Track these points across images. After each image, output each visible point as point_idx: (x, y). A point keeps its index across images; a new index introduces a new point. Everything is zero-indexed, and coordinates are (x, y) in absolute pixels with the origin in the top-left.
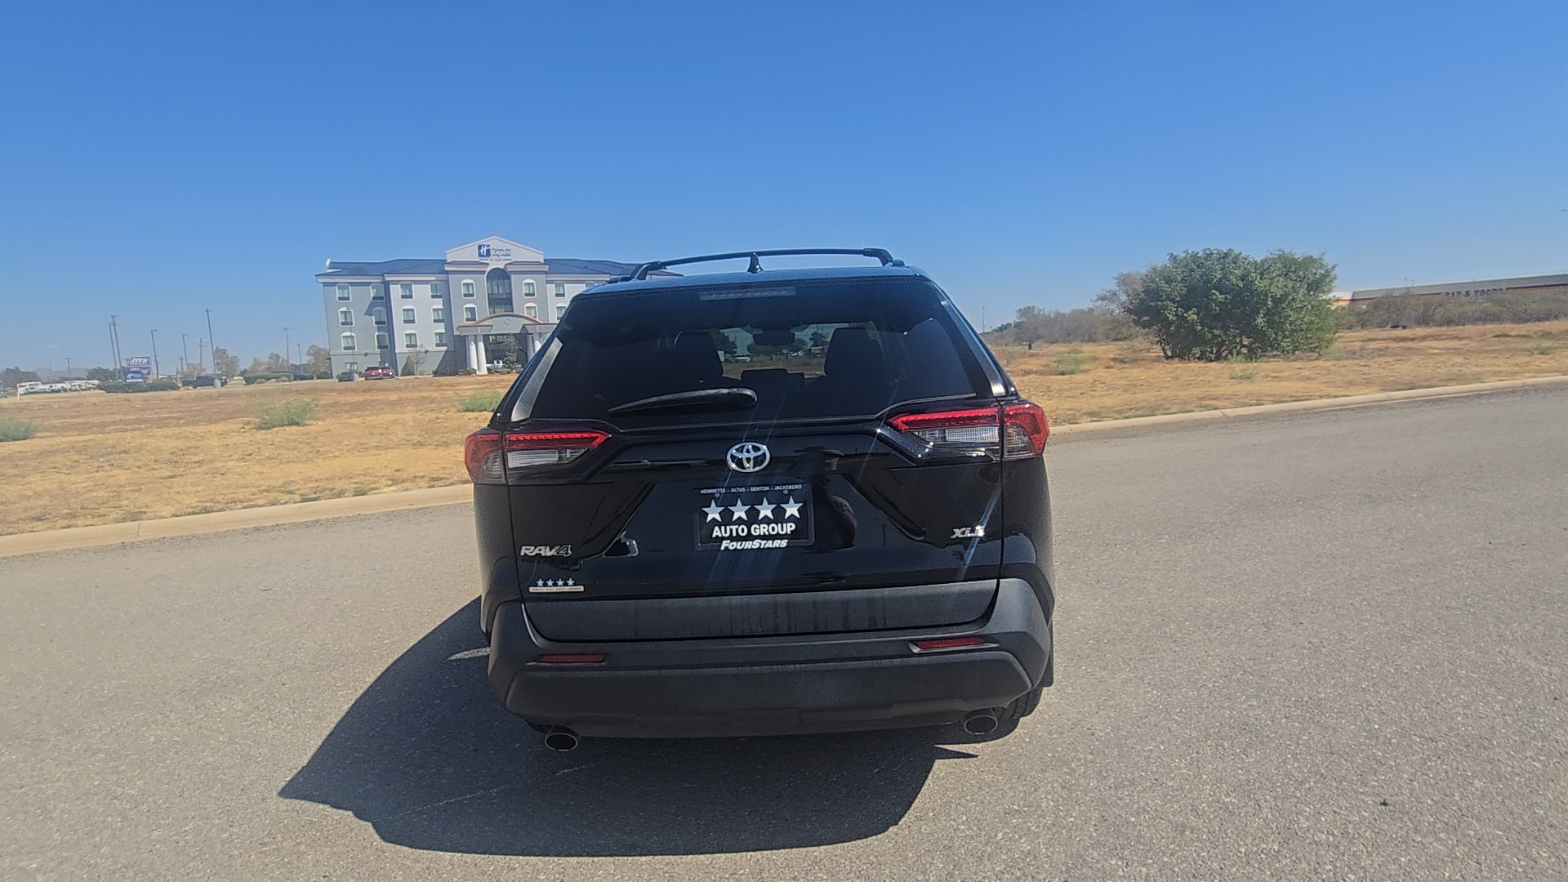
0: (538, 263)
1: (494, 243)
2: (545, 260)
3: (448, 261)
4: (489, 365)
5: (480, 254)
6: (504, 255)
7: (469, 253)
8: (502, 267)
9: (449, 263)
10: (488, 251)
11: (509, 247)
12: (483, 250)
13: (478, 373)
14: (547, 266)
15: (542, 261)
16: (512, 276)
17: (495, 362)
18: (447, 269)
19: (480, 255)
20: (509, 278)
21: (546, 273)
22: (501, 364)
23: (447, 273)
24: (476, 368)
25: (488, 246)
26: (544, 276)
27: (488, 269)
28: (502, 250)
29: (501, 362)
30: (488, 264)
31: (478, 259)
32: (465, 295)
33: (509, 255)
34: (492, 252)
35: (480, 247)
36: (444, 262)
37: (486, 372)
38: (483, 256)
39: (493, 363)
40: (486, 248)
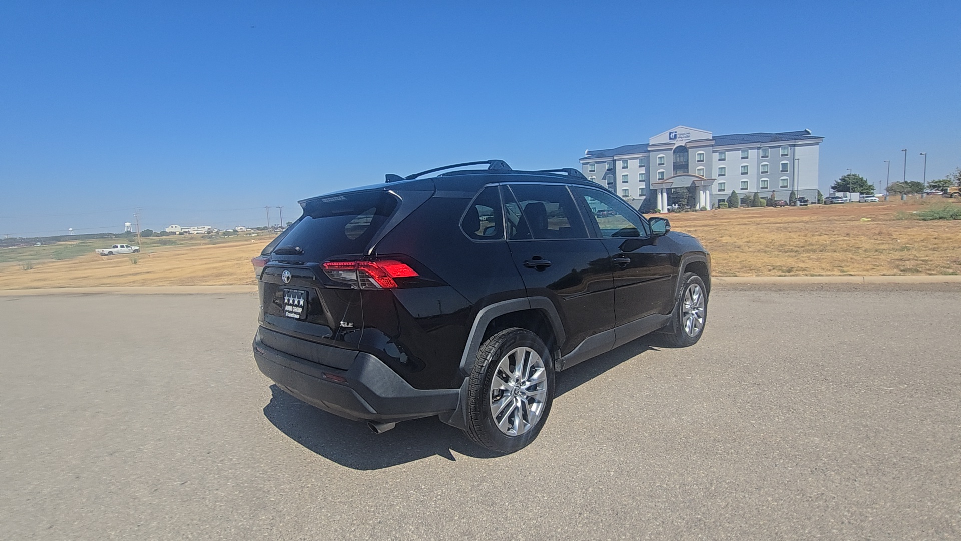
0: (708, 140)
1: (680, 130)
2: (713, 137)
3: (650, 144)
4: (669, 207)
5: (670, 137)
6: (685, 137)
7: (663, 138)
8: (683, 145)
9: (651, 146)
10: (675, 135)
11: (689, 131)
12: (673, 135)
13: (661, 212)
14: (714, 141)
15: (711, 138)
16: (690, 150)
17: (673, 205)
18: (649, 149)
19: (670, 139)
20: (687, 152)
21: (713, 146)
22: (677, 206)
23: (649, 151)
24: (660, 209)
25: (676, 132)
26: (711, 148)
27: (674, 147)
28: (685, 134)
29: (677, 205)
30: (674, 144)
31: (668, 141)
32: (659, 164)
33: (689, 137)
34: (677, 136)
35: (670, 134)
36: (648, 145)
37: (666, 212)
38: (672, 139)
39: (672, 206)
40: (674, 134)
